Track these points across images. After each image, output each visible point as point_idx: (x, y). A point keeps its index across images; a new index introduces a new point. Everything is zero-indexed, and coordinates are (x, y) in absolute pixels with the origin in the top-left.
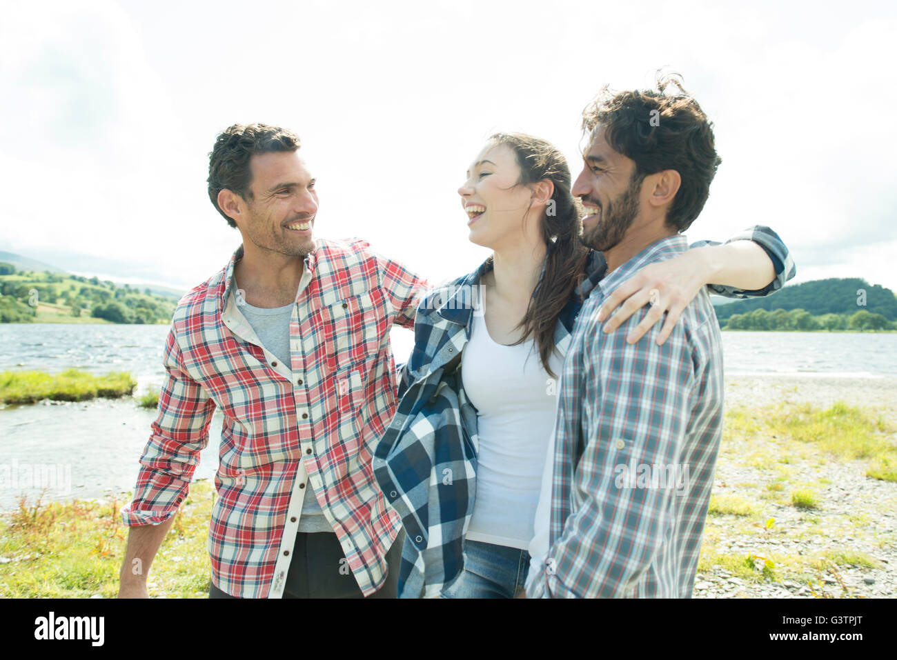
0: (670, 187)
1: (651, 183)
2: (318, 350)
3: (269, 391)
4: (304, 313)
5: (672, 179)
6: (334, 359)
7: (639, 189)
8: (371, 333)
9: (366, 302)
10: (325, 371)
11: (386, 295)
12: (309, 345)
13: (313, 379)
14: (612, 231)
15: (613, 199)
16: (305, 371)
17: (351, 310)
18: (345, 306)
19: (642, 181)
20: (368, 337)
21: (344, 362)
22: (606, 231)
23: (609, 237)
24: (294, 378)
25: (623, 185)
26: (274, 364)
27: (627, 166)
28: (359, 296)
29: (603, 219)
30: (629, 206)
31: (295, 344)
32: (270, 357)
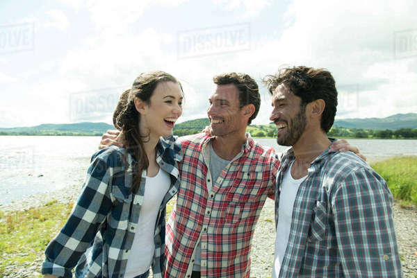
0: (320, 108)
1: (310, 107)
2: (228, 188)
3: (198, 191)
4: (232, 169)
5: (321, 103)
6: (232, 195)
7: (305, 110)
8: (255, 192)
9: (260, 176)
10: (225, 198)
11: (271, 177)
12: (226, 184)
13: (218, 198)
14: (296, 133)
15: (293, 116)
16: (217, 193)
17: (251, 177)
18: (248, 175)
19: (306, 106)
20: (252, 193)
21: (236, 199)
22: (292, 134)
23: (294, 137)
24: (211, 193)
25: (297, 109)
26: (209, 181)
27: (298, 100)
28: (257, 173)
29: (290, 128)
30: (301, 120)
31: (220, 180)
32: (209, 176)
